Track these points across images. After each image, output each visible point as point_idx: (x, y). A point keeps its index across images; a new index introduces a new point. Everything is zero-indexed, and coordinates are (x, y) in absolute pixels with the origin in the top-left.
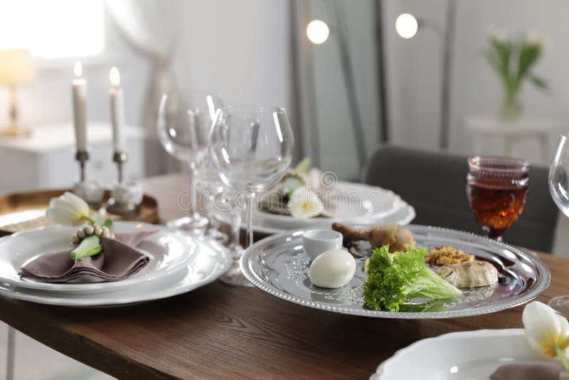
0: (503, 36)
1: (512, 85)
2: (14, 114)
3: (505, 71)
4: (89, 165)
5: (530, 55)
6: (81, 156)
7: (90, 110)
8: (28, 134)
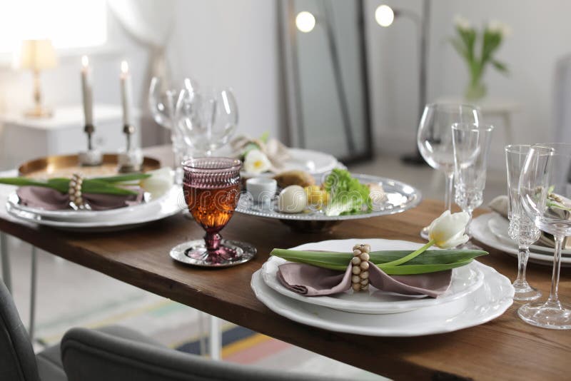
0: (466, 24)
1: (477, 69)
2: (37, 98)
3: (470, 56)
4: (95, 136)
5: (493, 41)
6: (89, 129)
7: (96, 94)
8: (50, 115)
